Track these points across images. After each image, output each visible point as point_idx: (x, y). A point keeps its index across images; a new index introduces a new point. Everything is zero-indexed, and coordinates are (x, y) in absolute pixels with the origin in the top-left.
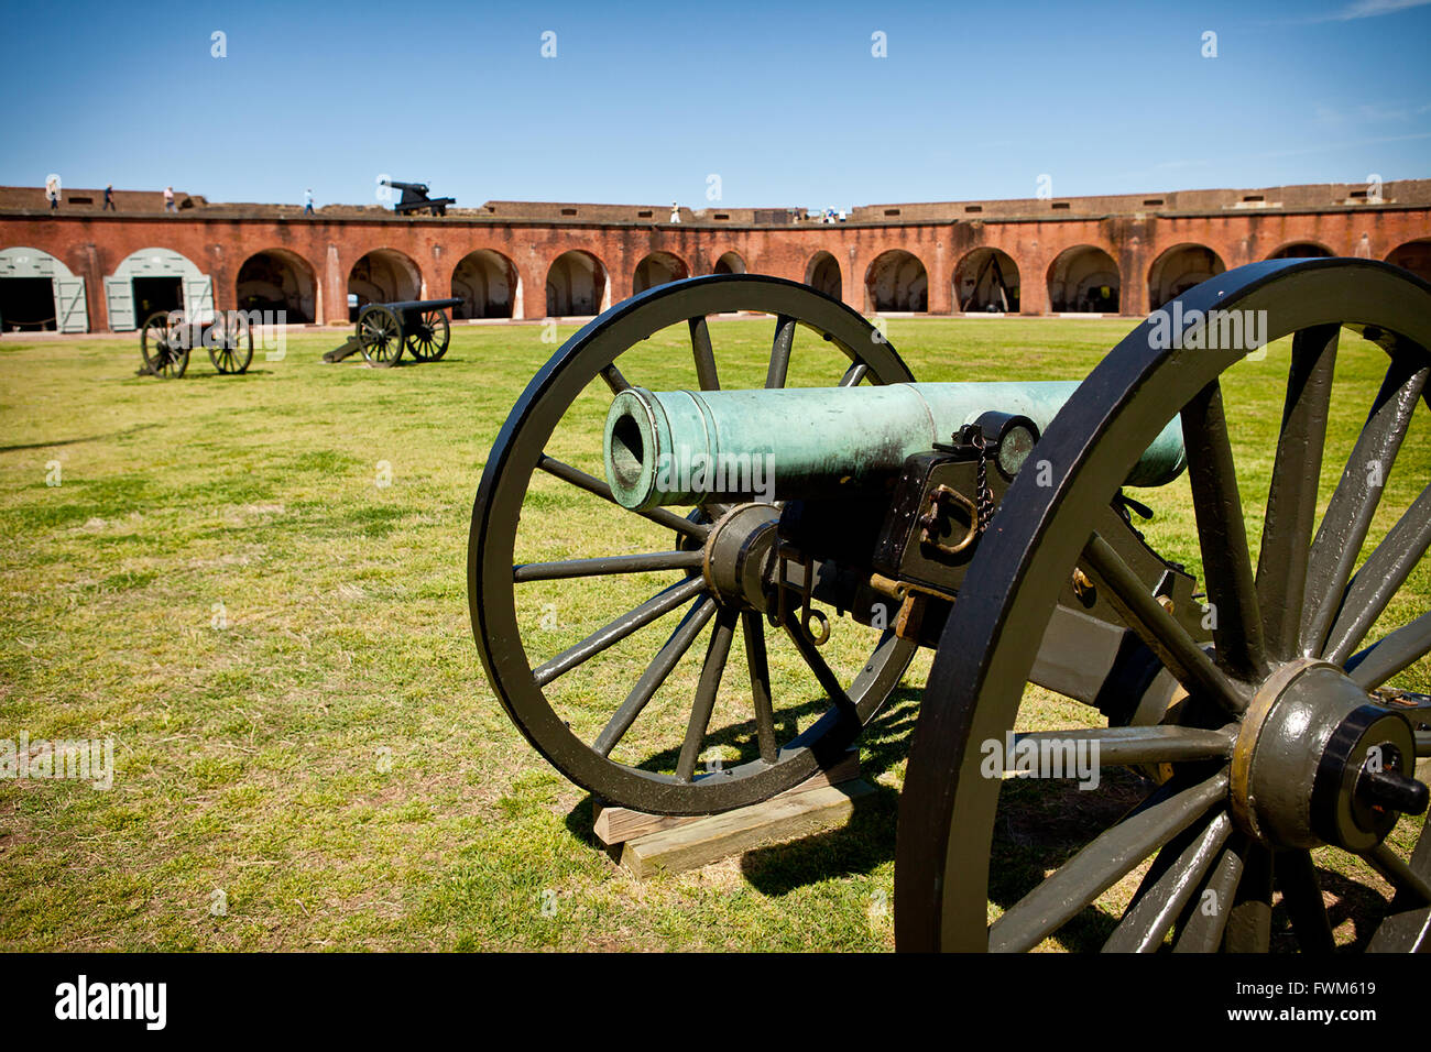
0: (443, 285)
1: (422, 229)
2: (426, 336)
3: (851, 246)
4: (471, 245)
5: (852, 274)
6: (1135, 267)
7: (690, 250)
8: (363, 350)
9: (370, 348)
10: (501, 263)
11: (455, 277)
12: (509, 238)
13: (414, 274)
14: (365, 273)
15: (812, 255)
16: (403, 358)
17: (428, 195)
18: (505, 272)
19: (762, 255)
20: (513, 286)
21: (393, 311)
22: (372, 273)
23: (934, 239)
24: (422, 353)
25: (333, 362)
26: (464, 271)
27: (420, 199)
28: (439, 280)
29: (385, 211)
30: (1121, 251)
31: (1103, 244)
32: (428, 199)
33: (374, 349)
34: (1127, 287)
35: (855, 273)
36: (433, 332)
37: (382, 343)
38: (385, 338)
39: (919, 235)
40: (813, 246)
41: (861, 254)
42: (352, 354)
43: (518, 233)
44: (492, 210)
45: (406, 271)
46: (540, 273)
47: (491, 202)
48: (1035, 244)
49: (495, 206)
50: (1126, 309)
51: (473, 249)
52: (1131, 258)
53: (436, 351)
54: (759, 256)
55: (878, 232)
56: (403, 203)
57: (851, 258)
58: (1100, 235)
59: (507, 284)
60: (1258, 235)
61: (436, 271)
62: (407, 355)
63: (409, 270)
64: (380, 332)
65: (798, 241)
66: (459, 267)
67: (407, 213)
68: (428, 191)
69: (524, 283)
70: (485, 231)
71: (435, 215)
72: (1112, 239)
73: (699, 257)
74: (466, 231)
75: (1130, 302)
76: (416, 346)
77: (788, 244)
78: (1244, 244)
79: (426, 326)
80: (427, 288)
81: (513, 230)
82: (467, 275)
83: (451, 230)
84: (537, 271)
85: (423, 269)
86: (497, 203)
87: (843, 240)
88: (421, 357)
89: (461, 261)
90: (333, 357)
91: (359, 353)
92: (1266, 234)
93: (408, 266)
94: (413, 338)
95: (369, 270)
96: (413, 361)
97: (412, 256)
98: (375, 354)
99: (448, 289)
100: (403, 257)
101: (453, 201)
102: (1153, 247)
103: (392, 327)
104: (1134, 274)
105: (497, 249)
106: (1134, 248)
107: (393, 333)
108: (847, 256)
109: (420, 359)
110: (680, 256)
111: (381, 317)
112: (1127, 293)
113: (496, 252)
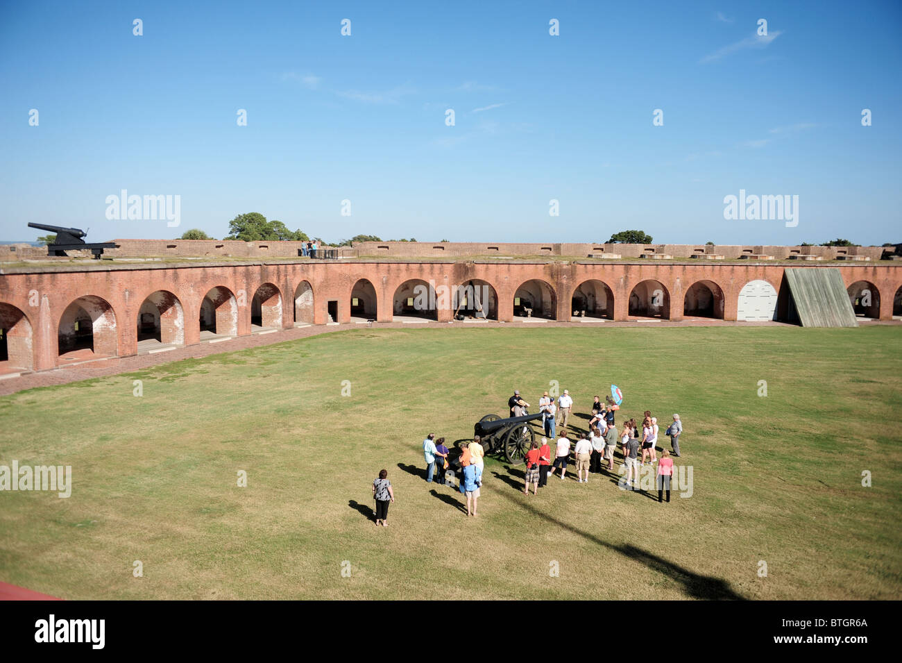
0: (130, 324)
3: (383, 275)
4: (151, 288)
5: (384, 294)
6: (565, 293)
7: (282, 281)
12: (176, 279)
15: (356, 281)
19: (323, 282)
23: (441, 272)
28: (128, 320)
30: (557, 283)
31: (547, 279)
34: (561, 305)
35: (386, 293)
39: (432, 269)
40: (357, 275)
41: (391, 281)
43: (182, 274)
46: (196, 307)
48: (507, 278)
50: (561, 317)
51: (152, 292)
52: (562, 288)
54: (322, 283)
55: (403, 266)
57: (383, 284)
58: (545, 273)
60: (629, 276)
61: (126, 312)
65: (347, 272)
68: (84, 235)
69: (185, 316)
70: (161, 275)
72: (552, 276)
73: (287, 286)
74: (147, 276)
75: (563, 314)
77: (340, 275)
78: (622, 280)
81: (179, 273)
84: (194, 306)
85: (116, 310)
87: (378, 272)
89: (143, 301)
92: (633, 276)
97: (108, 301)
99: (134, 327)
102: (575, 281)
104: (564, 297)
105: (169, 289)
106: (564, 281)
108: (380, 283)
110: (276, 285)
112: (561, 308)
113: (165, 292)
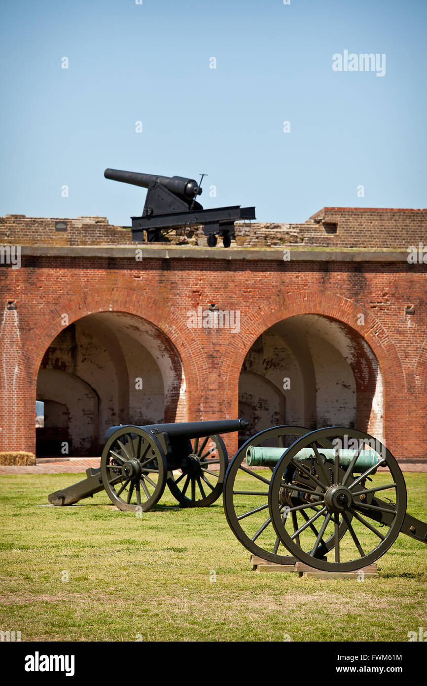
0: (221, 386)
1: (184, 274)
2: (195, 472)
4: (283, 304)
8: (110, 488)
9: (118, 487)
10: (344, 343)
11: (247, 368)
12: (358, 291)
13: (165, 362)
14: (67, 358)
16: (161, 501)
17: (198, 199)
18: (351, 360)
20: (366, 391)
21: (153, 435)
22: (80, 358)
24: (188, 495)
25: (63, 505)
26: (268, 354)
27: (183, 207)
28: (214, 376)
29: (112, 233)
32: (198, 207)
33: (123, 488)
36: (206, 466)
37: (135, 479)
38: (140, 472)
42: (90, 494)
43: (380, 280)
44: (331, 227)
45: (149, 355)
47: (327, 210)
49: (337, 219)
51: (286, 315)
53: (208, 491)
56: (148, 215)
59: (354, 386)
61: (211, 357)
62: (168, 498)
63: (156, 353)
64: (135, 463)
66: (257, 347)
67: (156, 236)
68: (200, 192)
69: (386, 384)
70: (311, 277)
71: (212, 242)
74: (272, 277)
76: (180, 486)
79: (196, 457)
80: (189, 392)
81: (368, 275)
82: (271, 364)
83: (243, 276)
85: (184, 353)
86: (341, 211)
88: (187, 500)
89: (260, 338)
90: (64, 498)
91: (103, 493)
93: (154, 346)
94: (177, 473)
95: (73, 350)
96: (175, 506)
97: (164, 327)
98: (124, 496)
99: (232, 394)
100: (145, 327)
101: (249, 213)
103: (150, 457)
105: (337, 316)
107: (152, 465)
109: (184, 503)
111: (136, 441)
113: (332, 319)
